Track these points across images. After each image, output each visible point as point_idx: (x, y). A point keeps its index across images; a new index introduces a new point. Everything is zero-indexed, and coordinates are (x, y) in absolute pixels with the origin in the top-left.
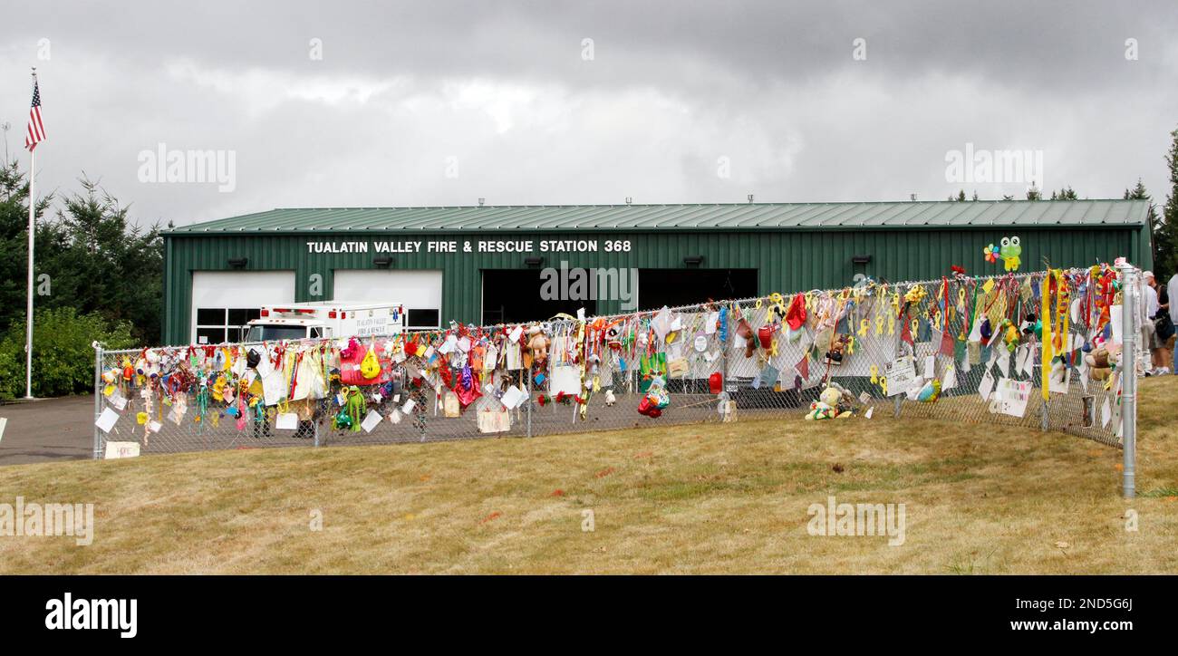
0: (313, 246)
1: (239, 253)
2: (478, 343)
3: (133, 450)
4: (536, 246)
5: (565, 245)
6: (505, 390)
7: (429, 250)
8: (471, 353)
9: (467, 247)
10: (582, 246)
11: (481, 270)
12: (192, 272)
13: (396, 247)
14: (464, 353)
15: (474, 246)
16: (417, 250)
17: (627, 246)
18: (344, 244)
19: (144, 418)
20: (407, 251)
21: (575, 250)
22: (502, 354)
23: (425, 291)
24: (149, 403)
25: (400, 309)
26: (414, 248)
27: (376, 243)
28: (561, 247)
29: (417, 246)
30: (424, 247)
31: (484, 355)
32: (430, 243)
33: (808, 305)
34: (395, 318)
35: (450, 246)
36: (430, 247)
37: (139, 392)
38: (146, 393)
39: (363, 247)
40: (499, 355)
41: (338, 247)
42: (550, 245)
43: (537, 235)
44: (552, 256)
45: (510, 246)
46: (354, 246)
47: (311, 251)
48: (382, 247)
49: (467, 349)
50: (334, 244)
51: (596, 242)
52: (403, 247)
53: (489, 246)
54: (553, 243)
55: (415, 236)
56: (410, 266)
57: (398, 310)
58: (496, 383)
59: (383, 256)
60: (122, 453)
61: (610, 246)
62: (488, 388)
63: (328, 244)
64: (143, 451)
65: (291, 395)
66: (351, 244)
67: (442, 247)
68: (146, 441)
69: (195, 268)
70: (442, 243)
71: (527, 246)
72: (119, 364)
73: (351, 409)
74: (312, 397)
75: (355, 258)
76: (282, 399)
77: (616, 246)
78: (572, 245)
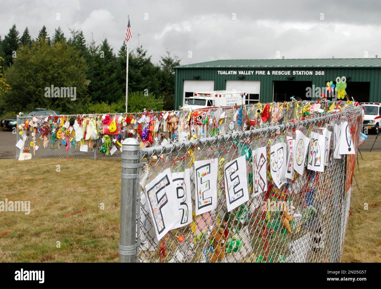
0: (220, 72)
1: (197, 74)
2: (152, 119)
3: (29, 156)
4: (292, 73)
5: (301, 73)
6: (162, 141)
7: (256, 74)
8: (150, 123)
9: (269, 73)
10: (307, 73)
11: (273, 81)
12: (184, 80)
13: (245, 73)
14: (147, 123)
15: (271, 73)
16: (252, 74)
17: (323, 73)
18: (229, 72)
19: (33, 144)
20: (249, 74)
21: (305, 74)
22: (162, 125)
23: (254, 88)
24: (34, 138)
25: (244, 94)
26: (251, 73)
27: (239, 71)
28: (300, 73)
29: (252, 72)
30: (254, 73)
31: (155, 124)
32: (256, 71)
33: (270, 110)
34: (242, 97)
35: (263, 73)
36: (256, 73)
37: (31, 133)
38: (33, 134)
39: (235, 73)
40: (160, 125)
41: (227, 73)
42: (296, 73)
43: (292, 69)
44: (297, 77)
45: (283, 73)
46: (232, 72)
47: (219, 74)
48: (241, 73)
49: (148, 121)
50: (226, 71)
51: (312, 72)
52: (248, 73)
53: (276, 73)
54: (297, 72)
55: (252, 69)
56: (250, 79)
57: (243, 94)
58: (159, 137)
59: (241, 76)
60: (25, 158)
61: (317, 73)
62: (156, 139)
63: (224, 71)
64: (33, 157)
65: (84, 138)
66: (231, 71)
67: (260, 73)
68: (35, 153)
69: (184, 79)
70: (260, 71)
71: (288, 73)
72: (25, 122)
73: (105, 145)
74: (92, 139)
75: (233, 76)
76: (82, 139)
77: (319, 73)
78: (304, 72)
